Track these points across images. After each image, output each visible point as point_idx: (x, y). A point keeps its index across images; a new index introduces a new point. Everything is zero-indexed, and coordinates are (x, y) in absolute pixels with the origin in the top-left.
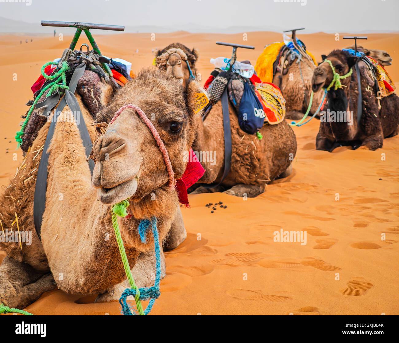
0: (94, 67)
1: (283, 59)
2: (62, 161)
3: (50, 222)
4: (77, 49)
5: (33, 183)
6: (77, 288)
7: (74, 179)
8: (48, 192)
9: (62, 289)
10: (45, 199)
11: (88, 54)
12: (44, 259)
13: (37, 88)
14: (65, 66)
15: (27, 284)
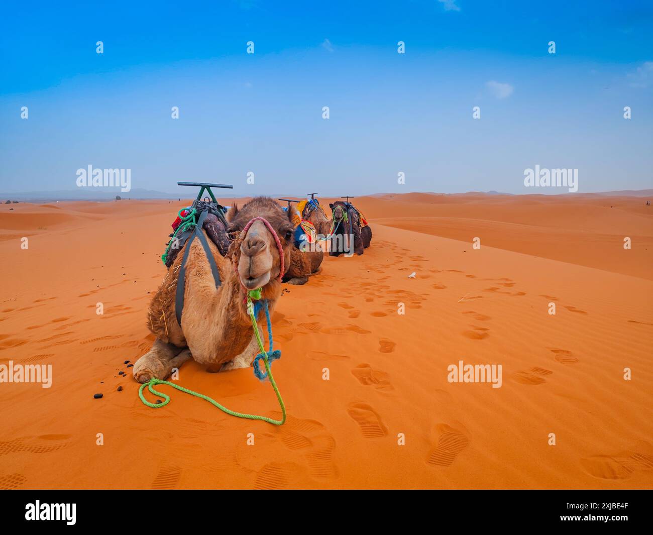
0: (214, 211)
1: (307, 209)
2: (195, 273)
3: (188, 315)
4: (202, 199)
5: (174, 289)
6: (210, 360)
7: (204, 285)
8: (185, 295)
9: (198, 361)
10: (183, 299)
11: (209, 203)
12: (184, 340)
13: (176, 225)
14: (194, 211)
15: (172, 359)
